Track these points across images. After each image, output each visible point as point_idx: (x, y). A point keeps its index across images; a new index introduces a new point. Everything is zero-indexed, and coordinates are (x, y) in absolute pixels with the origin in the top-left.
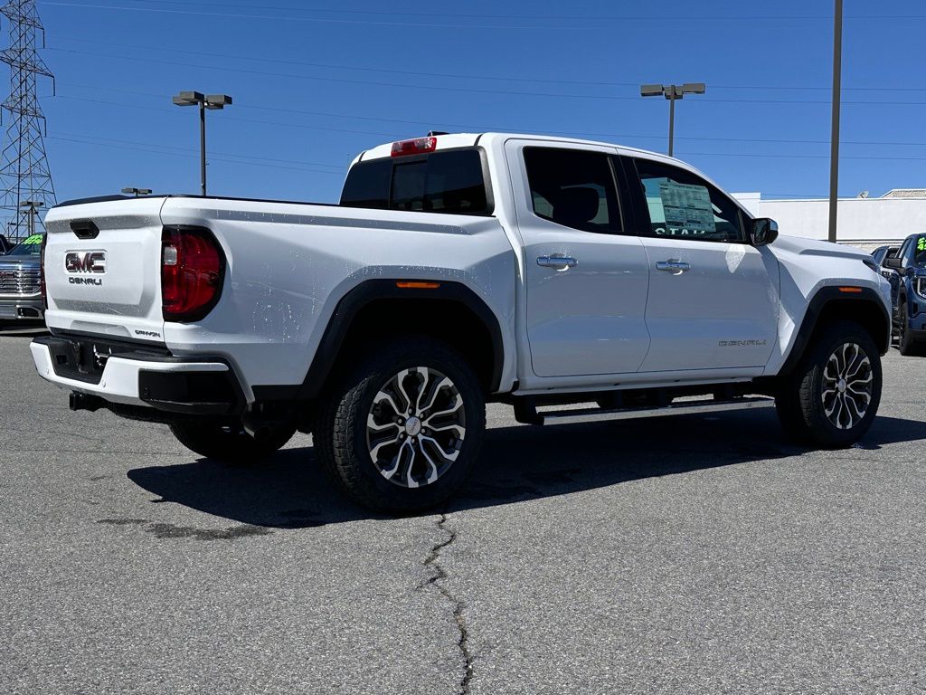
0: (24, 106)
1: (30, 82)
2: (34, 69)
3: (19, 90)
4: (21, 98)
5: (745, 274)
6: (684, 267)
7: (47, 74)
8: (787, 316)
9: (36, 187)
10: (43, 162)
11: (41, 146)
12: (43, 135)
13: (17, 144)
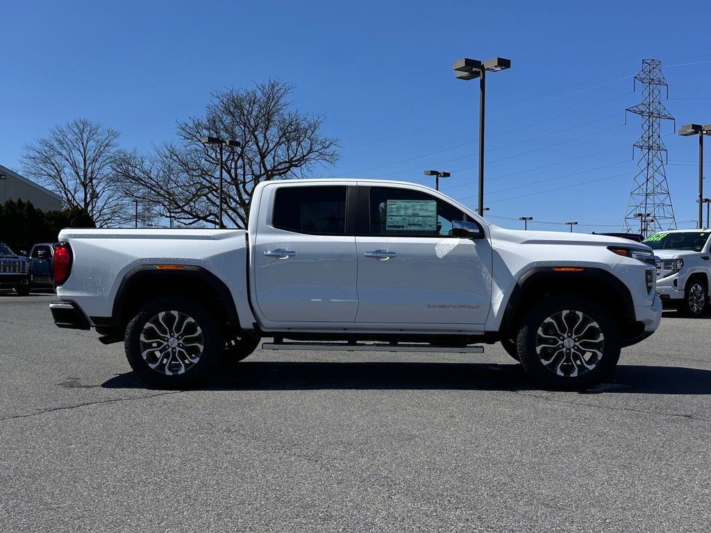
0: (651, 143)
1: (656, 126)
2: (659, 116)
3: (647, 132)
4: (649, 138)
5: (453, 259)
6: (390, 255)
7: (669, 118)
8: (499, 289)
9: (657, 202)
10: (664, 184)
11: (663, 172)
12: (665, 162)
13: (645, 172)
